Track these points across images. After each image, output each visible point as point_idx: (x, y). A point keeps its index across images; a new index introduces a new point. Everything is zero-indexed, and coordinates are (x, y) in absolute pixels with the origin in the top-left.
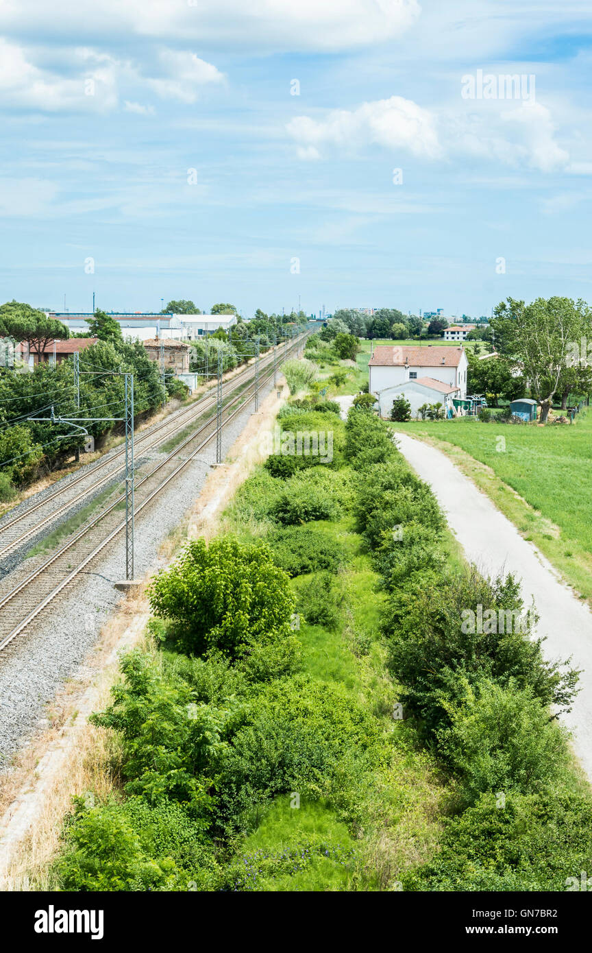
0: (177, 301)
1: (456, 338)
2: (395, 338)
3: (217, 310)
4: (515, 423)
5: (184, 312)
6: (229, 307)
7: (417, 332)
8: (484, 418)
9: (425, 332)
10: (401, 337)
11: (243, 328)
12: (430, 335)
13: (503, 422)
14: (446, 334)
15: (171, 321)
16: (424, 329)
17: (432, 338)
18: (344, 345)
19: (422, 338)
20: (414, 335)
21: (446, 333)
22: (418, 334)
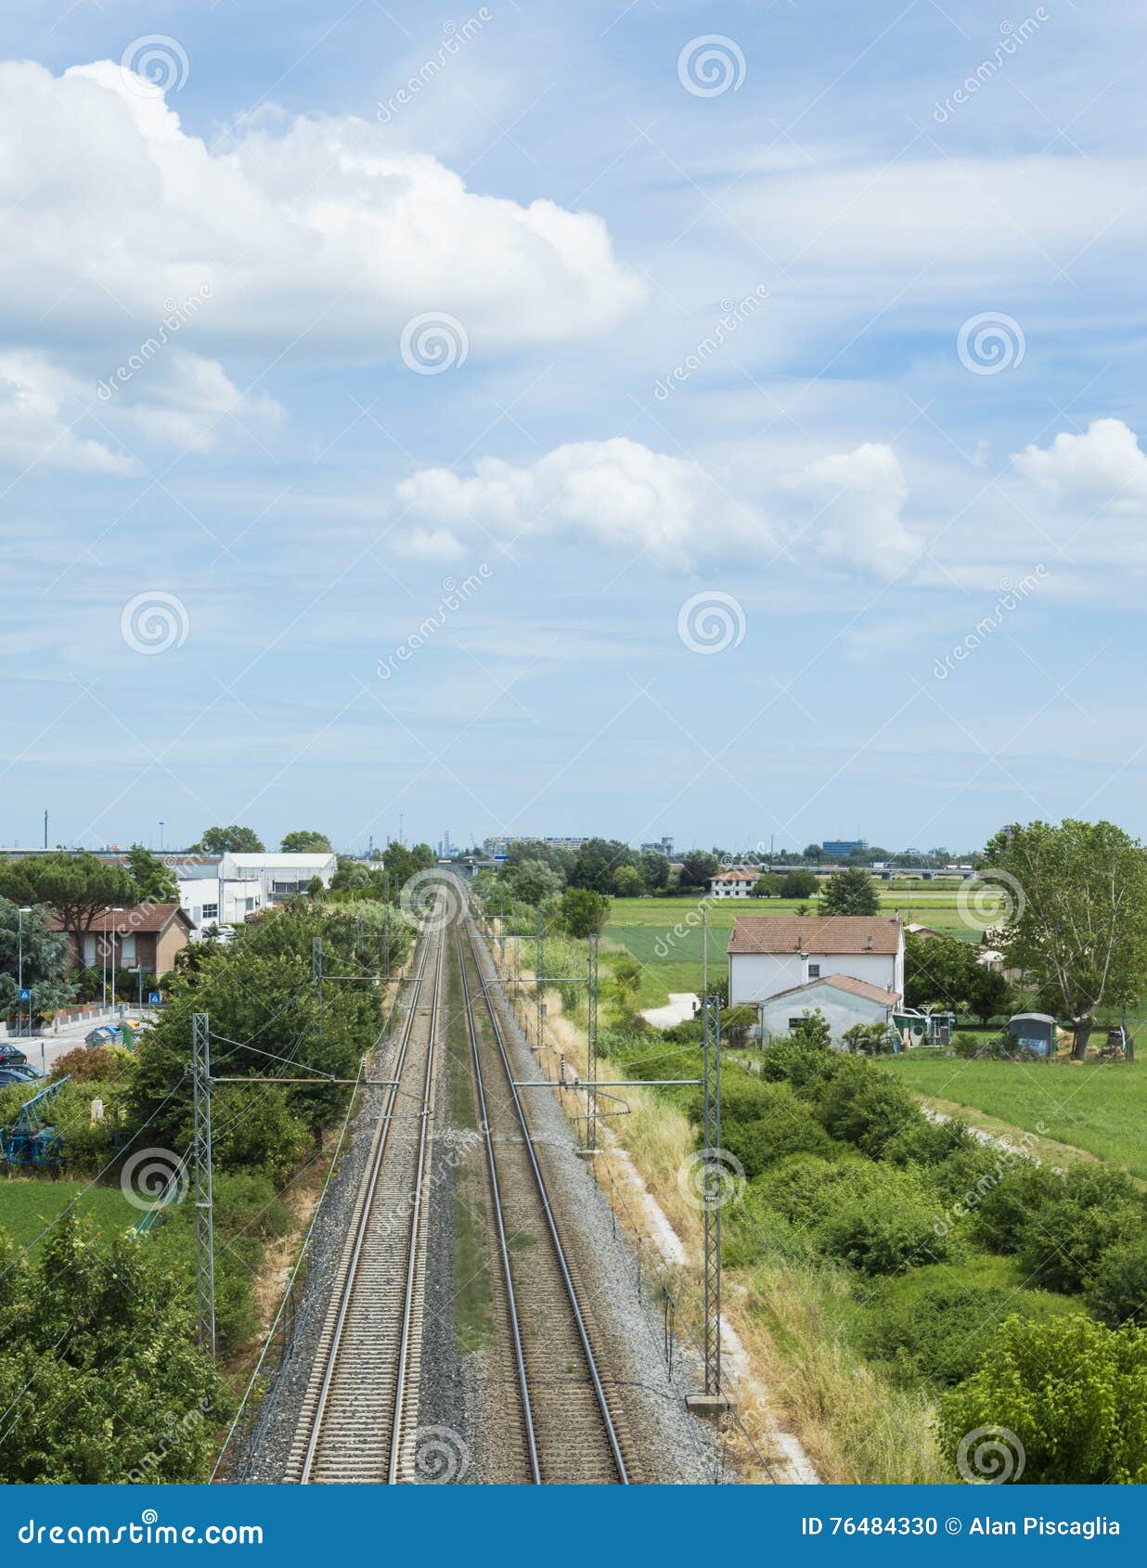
0: (223, 826)
1: (732, 894)
2: (619, 895)
3: (295, 844)
4: (1025, 1059)
5: (236, 849)
6: (316, 837)
7: (661, 881)
8: (967, 1050)
9: (675, 883)
10: (631, 891)
11: (364, 878)
12: (685, 888)
13: (1005, 1058)
14: (715, 888)
15: (221, 865)
16: (671, 877)
17: (688, 893)
18: (580, 910)
19: (670, 894)
20: (655, 887)
21: (714, 883)
22: (662, 887)
